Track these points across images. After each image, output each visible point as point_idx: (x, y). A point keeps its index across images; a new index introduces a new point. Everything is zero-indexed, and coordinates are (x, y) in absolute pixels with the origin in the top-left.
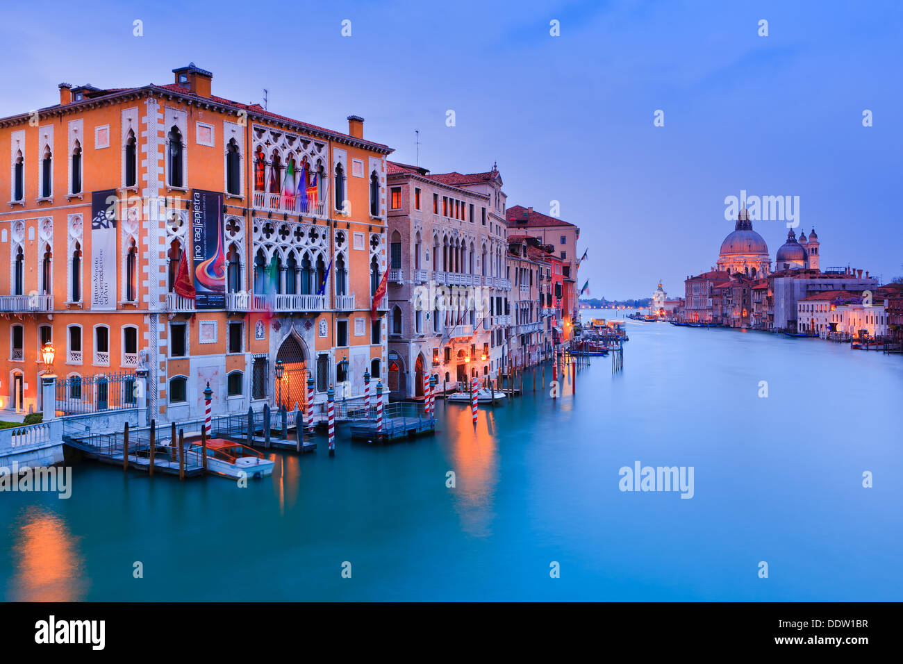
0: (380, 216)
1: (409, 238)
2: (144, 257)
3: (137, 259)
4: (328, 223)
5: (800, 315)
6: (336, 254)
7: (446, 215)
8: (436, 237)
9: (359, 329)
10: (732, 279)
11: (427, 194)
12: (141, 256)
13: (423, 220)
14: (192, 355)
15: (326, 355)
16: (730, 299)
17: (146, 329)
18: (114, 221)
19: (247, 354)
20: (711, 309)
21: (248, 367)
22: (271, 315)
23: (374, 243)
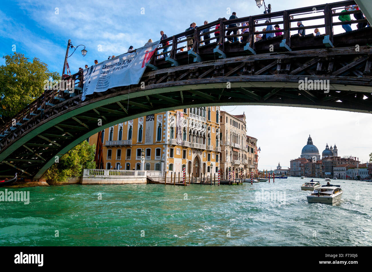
0: (218, 123)
1: (225, 131)
2: (164, 128)
4: (206, 124)
5: (334, 172)
6: (208, 133)
7: (233, 126)
8: (231, 132)
9: (213, 157)
10: (307, 161)
11: (229, 118)
12: (163, 128)
13: (228, 126)
14: (175, 157)
15: (205, 163)
16: (308, 167)
17: (164, 149)
18: (154, 119)
19: (187, 160)
20: (300, 171)
21: (187, 163)
22: (193, 149)
23: (217, 131)
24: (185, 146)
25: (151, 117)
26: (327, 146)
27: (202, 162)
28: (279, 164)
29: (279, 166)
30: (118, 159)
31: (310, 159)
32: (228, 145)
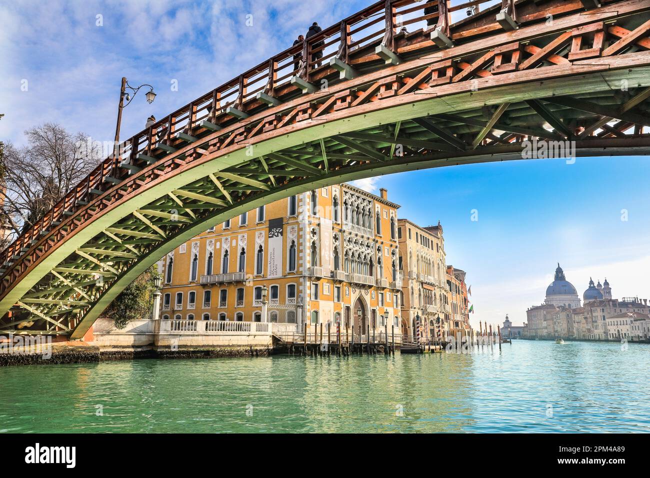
0: (395, 240)
1: (407, 254)
2: (300, 249)
3: (296, 250)
4: (374, 240)
5: (608, 327)
6: (378, 257)
7: (421, 244)
8: (418, 256)
9: (388, 298)
10: (558, 309)
11: (414, 231)
12: (298, 248)
13: (413, 245)
14: (321, 300)
15: (375, 310)
16: (559, 321)
17: (301, 284)
18: (282, 234)
19: (342, 303)
20: (546, 328)
21: (343, 309)
22: (352, 284)
23: (393, 254)
24: (338, 279)
25: (277, 231)
26: (591, 282)
27: (369, 308)
28: (507, 318)
29: (507, 321)
30: (223, 307)
31: (561, 306)
32: (415, 279)
